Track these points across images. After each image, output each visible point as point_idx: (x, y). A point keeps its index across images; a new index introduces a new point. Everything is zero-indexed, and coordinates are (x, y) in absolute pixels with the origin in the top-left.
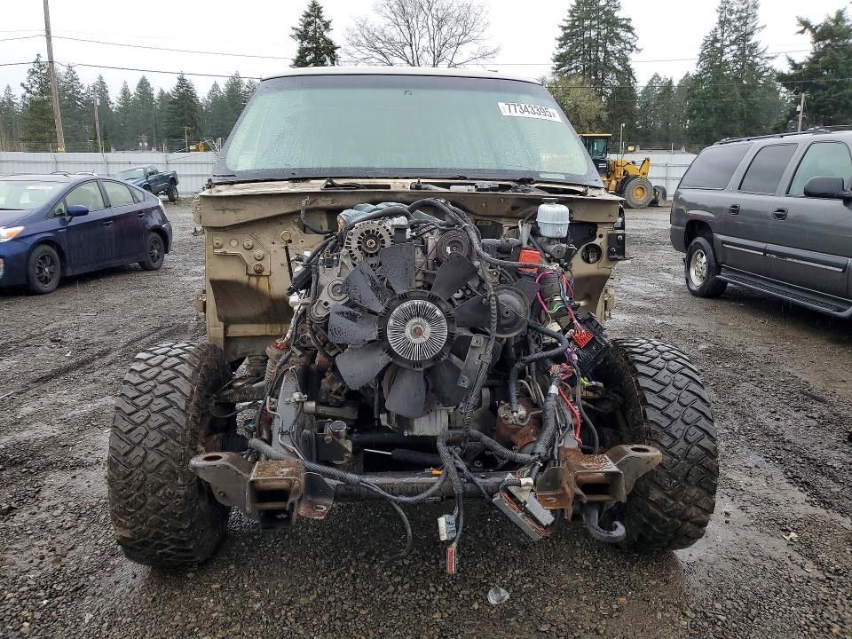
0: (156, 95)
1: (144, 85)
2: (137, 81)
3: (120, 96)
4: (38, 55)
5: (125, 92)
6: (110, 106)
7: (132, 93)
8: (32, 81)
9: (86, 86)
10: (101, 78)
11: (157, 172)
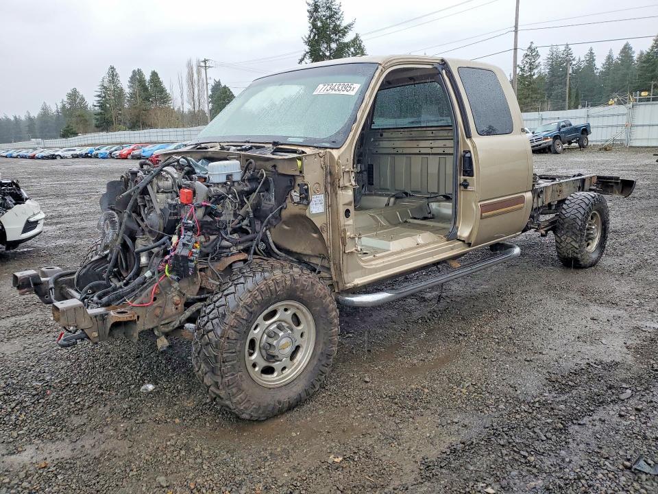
0: (636, 56)
1: (626, 51)
2: (621, 47)
3: (604, 62)
4: (532, 43)
5: (609, 58)
6: (595, 71)
7: (615, 57)
8: (525, 62)
9: (577, 59)
10: (591, 49)
11: (570, 125)
